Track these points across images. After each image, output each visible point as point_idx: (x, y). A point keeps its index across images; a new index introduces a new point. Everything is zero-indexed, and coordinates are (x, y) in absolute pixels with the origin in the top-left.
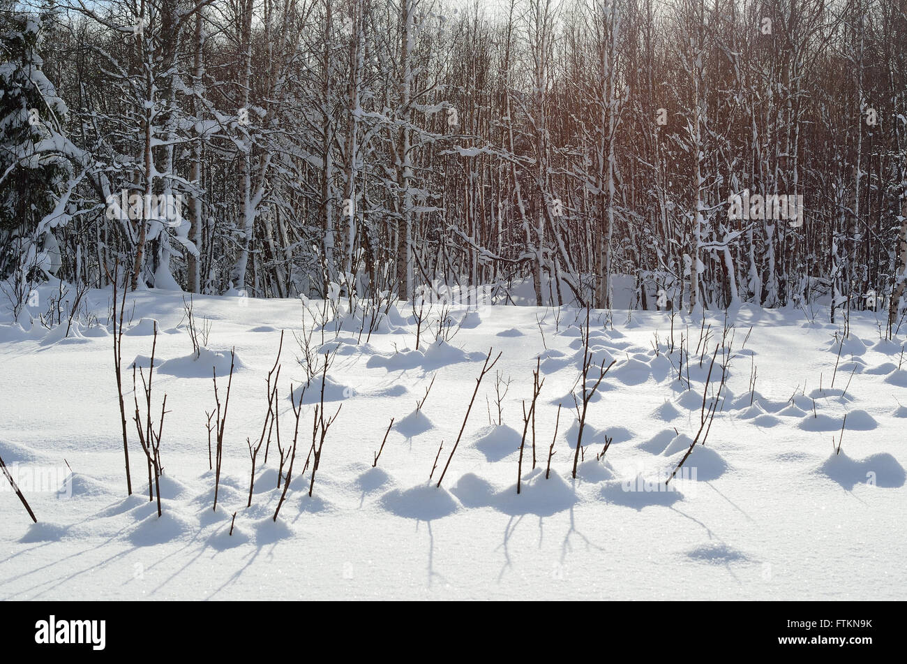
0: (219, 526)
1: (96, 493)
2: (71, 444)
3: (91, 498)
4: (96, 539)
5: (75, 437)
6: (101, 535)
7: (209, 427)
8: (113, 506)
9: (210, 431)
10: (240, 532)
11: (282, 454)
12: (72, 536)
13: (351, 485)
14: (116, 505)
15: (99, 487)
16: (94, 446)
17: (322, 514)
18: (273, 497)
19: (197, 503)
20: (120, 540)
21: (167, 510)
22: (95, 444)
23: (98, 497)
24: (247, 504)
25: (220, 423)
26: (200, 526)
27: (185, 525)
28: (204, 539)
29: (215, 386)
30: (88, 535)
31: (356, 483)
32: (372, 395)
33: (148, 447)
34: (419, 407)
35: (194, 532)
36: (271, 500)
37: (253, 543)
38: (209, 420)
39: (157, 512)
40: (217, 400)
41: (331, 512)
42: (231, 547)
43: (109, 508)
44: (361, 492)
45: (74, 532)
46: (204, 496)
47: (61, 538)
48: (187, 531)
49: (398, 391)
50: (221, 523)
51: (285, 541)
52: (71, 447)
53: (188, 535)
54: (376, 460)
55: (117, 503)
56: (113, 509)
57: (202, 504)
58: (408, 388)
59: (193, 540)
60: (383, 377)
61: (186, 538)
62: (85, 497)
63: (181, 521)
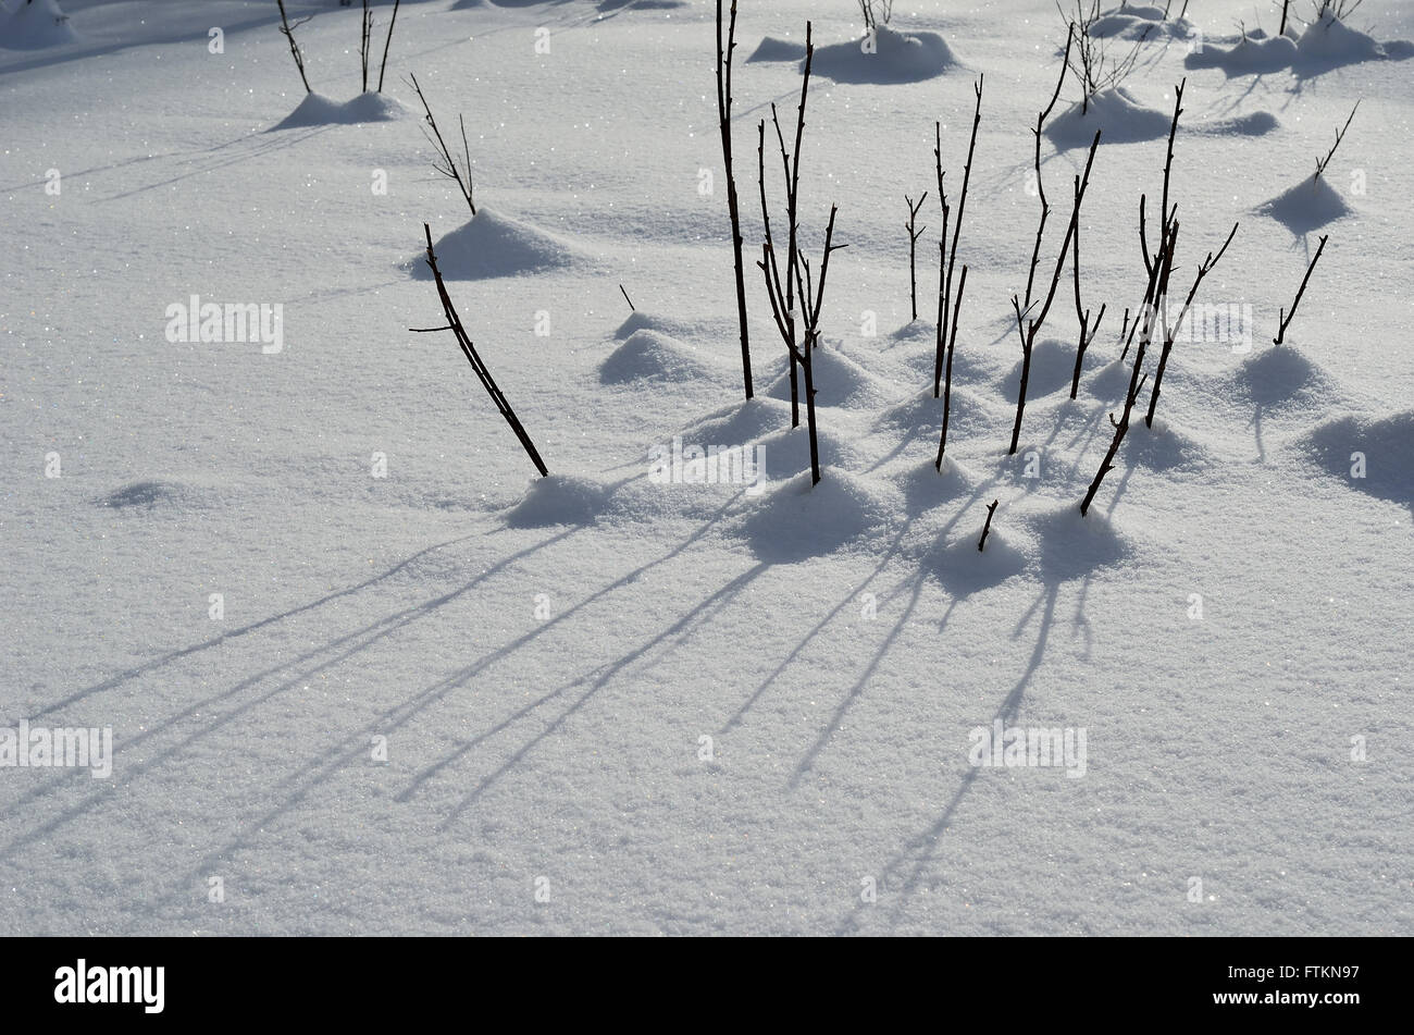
0: (951, 516)
1: (679, 376)
2: (641, 226)
3: (671, 386)
4: (674, 524)
5: (647, 211)
6: (685, 514)
7: (911, 231)
8: (712, 422)
9: (913, 239)
10: (1003, 543)
11: (1084, 323)
12: (621, 514)
13: (1227, 386)
14: (719, 420)
15: (685, 361)
16: (682, 231)
17: (1179, 475)
18: (1062, 421)
19: (893, 428)
20: (727, 534)
21: (832, 468)
22: (685, 227)
23: (683, 385)
24: (1008, 444)
25: (948, 248)
26: (906, 512)
27: (874, 507)
28: (919, 552)
29: (939, 167)
30: (656, 511)
31: (1239, 381)
32: (1208, 132)
33: (791, 307)
34: (1321, 167)
35: (896, 528)
36: (1058, 429)
37: (1036, 575)
38: (913, 215)
39: (810, 469)
40: (943, 198)
41: (1200, 469)
42: (985, 587)
43: (706, 423)
44: (1253, 405)
45: (626, 501)
46: (910, 411)
47: (598, 517)
48: (879, 523)
49: (1259, 125)
50: (954, 506)
51: (1111, 572)
52: (639, 231)
53: (880, 534)
54: (1283, 328)
55: (723, 414)
56: (713, 429)
57: (906, 431)
58: (1279, 118)
59: (892, 552)
60: (1219, 89)
61: (875, 544)
62: (657, 384)
63: (863, 495)
